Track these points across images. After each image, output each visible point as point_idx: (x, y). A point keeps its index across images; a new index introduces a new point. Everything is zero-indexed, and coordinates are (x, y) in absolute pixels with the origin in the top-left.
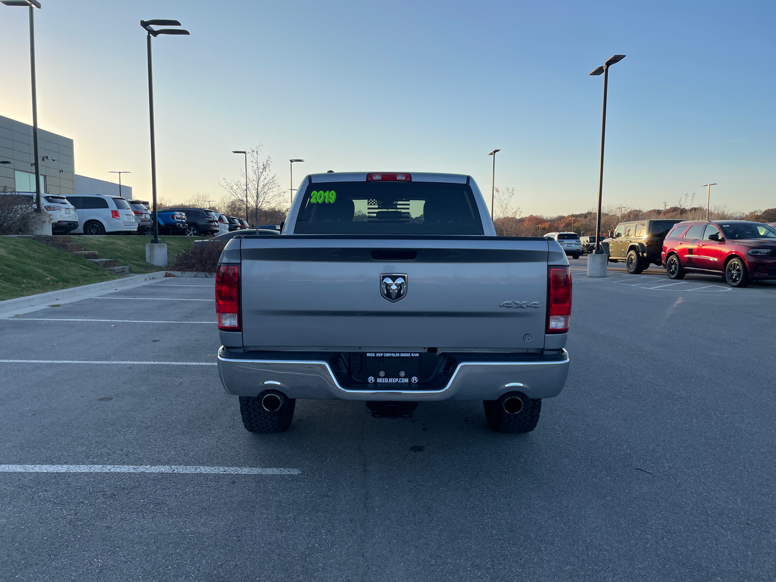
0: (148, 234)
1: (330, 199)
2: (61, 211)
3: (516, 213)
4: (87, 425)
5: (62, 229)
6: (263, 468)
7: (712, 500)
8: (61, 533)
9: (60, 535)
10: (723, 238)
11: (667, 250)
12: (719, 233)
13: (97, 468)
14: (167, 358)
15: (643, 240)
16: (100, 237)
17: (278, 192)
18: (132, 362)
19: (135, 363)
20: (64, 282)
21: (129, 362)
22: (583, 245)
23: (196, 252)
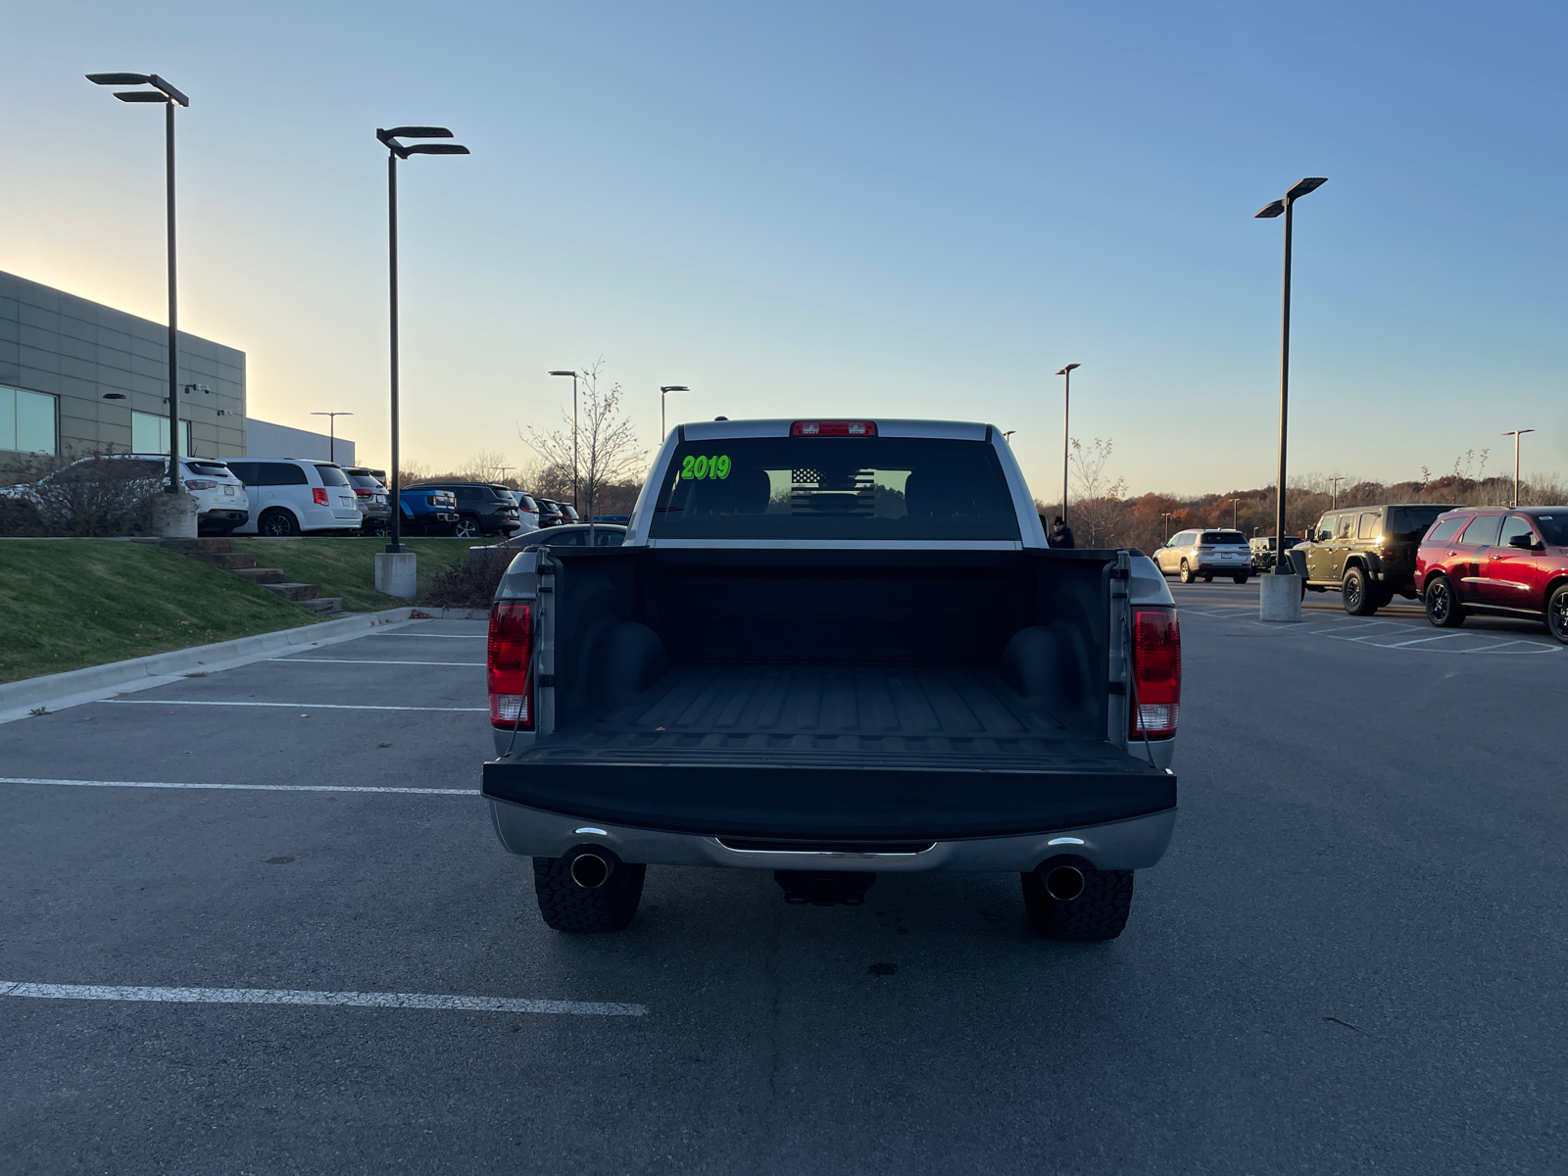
0: (381, 534)
1: (719, 472)
2: (217, 491)
3: (1115, 488)
4: (243, 910)
5: (217, 524)
6: (574, 1001)
7: (1477, 1084)
8: (181, 1120)
9: (179, 1123)
10: (1540, 543)
11: (1426, 567)
12: (1531, 533)
13: (257, 996)
14: (405, 780)
15: (1377, 546)
16: (288, 541)
17: (633, 451)
18: (336, 788)
19: (342, 789)
20: (216, 629)
21: (331, 788)
22: (1257, 555)
23: (473, 571)
